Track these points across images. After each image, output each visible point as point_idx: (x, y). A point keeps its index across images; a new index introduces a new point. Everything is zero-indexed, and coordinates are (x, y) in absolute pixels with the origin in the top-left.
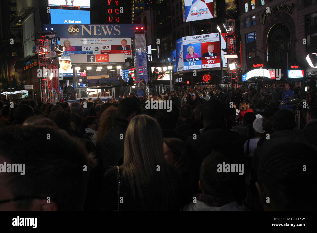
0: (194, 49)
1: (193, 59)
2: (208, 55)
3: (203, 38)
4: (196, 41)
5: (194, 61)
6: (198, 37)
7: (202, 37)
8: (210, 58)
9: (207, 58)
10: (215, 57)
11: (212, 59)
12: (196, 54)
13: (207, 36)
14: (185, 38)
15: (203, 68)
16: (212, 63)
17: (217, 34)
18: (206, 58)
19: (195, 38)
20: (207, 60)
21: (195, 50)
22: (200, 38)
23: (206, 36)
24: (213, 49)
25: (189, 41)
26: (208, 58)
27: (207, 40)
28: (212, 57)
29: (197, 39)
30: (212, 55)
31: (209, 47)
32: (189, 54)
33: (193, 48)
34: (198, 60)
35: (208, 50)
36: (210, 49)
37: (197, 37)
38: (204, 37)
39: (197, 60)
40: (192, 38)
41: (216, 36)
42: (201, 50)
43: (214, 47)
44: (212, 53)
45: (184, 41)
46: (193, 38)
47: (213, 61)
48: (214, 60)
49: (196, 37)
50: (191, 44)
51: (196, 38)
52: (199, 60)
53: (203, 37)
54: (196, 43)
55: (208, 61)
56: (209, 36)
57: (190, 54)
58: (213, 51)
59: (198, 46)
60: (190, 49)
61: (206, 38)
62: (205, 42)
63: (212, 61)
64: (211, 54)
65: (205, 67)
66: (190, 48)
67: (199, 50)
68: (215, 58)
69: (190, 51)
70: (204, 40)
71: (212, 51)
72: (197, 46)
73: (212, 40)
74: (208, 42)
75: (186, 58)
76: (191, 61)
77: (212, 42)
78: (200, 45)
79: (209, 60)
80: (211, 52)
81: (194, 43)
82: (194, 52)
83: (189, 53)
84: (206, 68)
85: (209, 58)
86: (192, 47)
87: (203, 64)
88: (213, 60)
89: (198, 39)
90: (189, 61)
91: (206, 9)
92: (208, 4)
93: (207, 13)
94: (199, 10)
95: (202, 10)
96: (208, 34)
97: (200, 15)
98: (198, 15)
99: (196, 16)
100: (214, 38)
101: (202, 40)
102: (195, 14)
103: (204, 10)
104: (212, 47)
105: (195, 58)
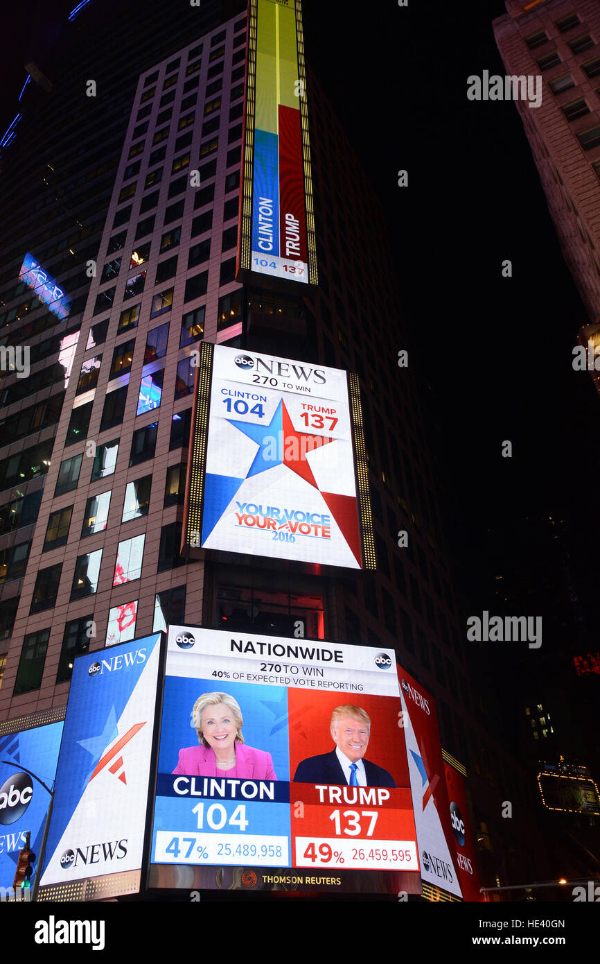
0: (240, 715)
1: (228, 787)
2: (335, 776)
3: (300, 660)
4: (256, 670)
5: (239, 797)
6: (272, 650)
7: (296, 655)
8: (351, 797)
9: (326, 793)
10: (380, 791)
11: (358, 807)
12: (253, 753)
13: (327, 656)
14: (189, 636)
15: (302, 862)
16: (363, 835)
17: (386, 657)
19: (253, 650)
20: (330, 806)
21: (248, 726)
22: (284, 659)
23: (321, 654)
24: (366, 738)
25: (214, 656)
26: (335, 793)
27: (328, 677)
28: (362, 791)
29: (266, 658)
30: (362, 778)
31: (341, 723)
32: (200, 741)
33: (234, 712)
34: (266, 798)
35: (335, 738)
36: (346, 738)
37: (265, 648)
38: (308, 654)
39: (257, 799)
40: (233, 642)
41: (380, 665)
42: (285, 731)
43: (369, 725)
44: (360, 764)
45: (180, 649)
46: (240, 649)
47: (370, 818)
48: (374, 815)
49: (262, 645)
50: (224, 679)
51: (257, 648)
52: (271, 795)
53: (304, 657)
54: (254, 682)
55: (336, 815)
56: (337, 656)
57: (207, 745)
58: (365, 749)
59: (269, 705)
60: (217, 713)
61: (321, 663)
62: (313, 683)
63: (365, 822)
64: (354, 767)
65: (313, 857)
66: (214, 703)
67: (276, 729)
68: (381, 798)
69: (210, 723)
70: (307, 671)
71: (360, 749)
72: (263, 702)
73: (355, 680)
74: (331, 689)
75: (175, 772)
76: (217, 796)
77: (354, 691)
78: (281, 698)
79: (344, 806)
80: (352, 754)
81: (244, 680)
82: (237, 738)
83: (201, 734)
84: (318, 864)
85: (342, 797)
86: (231, 701)
87: (298, 829)
88: (365, 813)
89: (273, 659)
90: (199, 793)
91: (323, 520)
92: (334, 501)
93: (324, 535)
94: (282, 513)
95: (300, 516)
96: (332, 647)
97: (291, 539)
98: (278, 531)
99: (268, 534)
100: (369, 673)
101: (294, 670)
102: (262, 523)
103: (308, 516)
104: (357, 723)
105: (243, 781)
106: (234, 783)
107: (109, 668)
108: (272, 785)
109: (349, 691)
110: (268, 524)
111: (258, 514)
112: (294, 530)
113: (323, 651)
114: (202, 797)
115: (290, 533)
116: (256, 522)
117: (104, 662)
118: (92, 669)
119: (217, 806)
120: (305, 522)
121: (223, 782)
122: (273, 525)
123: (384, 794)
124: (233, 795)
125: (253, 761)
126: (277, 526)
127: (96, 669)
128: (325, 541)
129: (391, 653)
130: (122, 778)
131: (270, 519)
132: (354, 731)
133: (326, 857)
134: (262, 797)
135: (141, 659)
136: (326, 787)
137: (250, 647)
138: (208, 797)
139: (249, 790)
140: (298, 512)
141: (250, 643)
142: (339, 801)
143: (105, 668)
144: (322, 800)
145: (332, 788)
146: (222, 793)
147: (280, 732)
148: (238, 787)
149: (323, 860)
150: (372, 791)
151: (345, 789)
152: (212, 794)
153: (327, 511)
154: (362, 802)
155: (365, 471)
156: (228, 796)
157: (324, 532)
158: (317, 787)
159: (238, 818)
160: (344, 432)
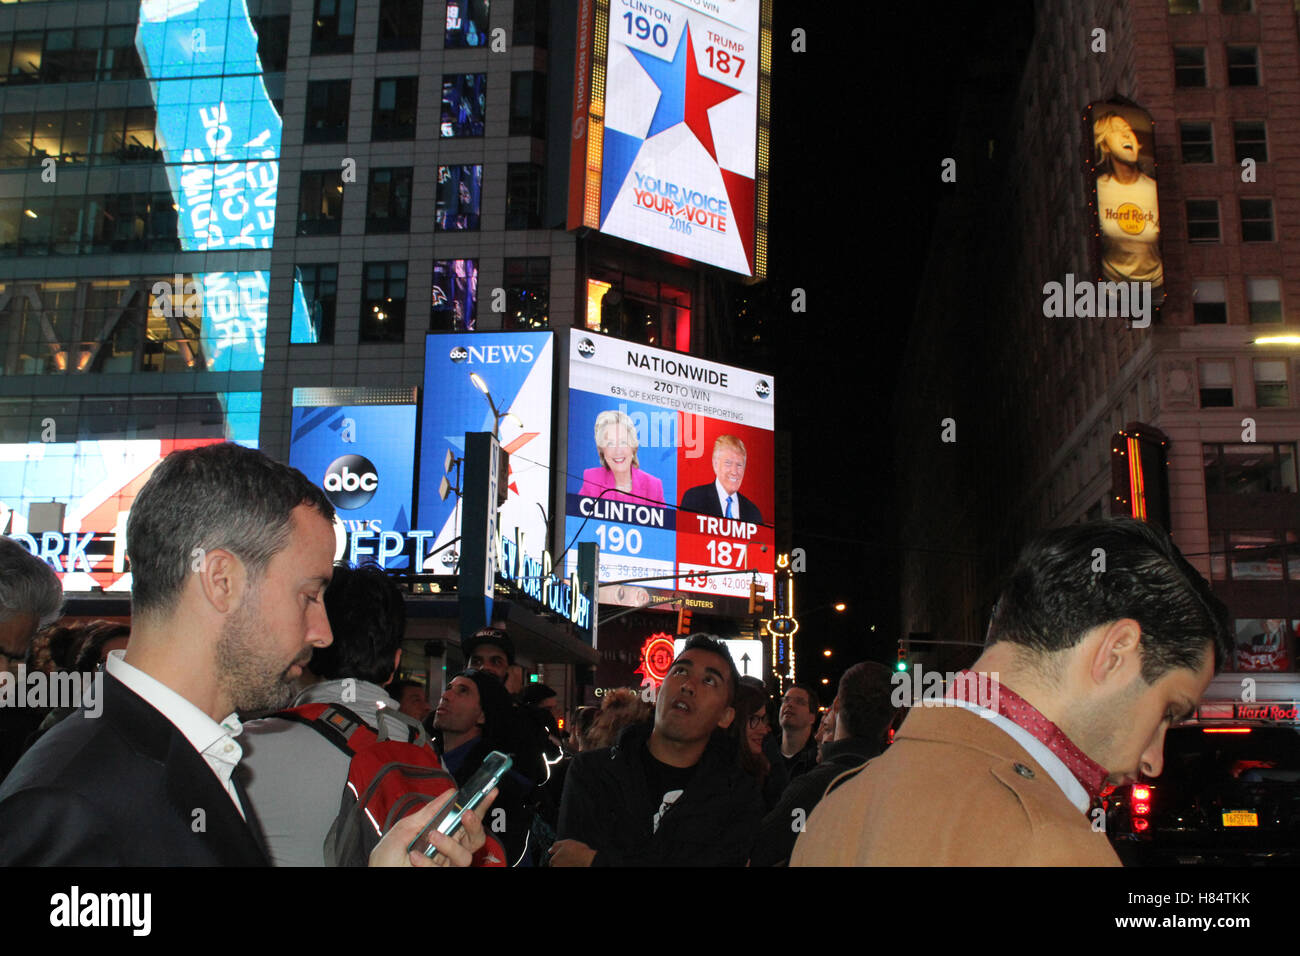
1: (626, 511)
2: (714, 509)
3: (689, 382)
4: (650, 388)
5: (635, 522)
6: (665, 366)
7: (686, 375)
8: (725, 529)
9: (706, 522)
10: (750, 525)
11: (731, 539)
12: (647, 479)
13: (714, 378)
14: (590, 343)
15: (683, 585)
16: (733, 567)
17: (765, 384)
18: (702, 518)
19: (647, 365)
20: (707, 536)
22: (675, 379)
23: (708, 376)
24: (741, 470)
25: (612, 370)
26: (713, 525)
27: (714, 402)
28: (735, 523)
29: (660, 376)
30: (735, 513)
31: (723, 453)
32: (601, 462)
34: (657, 525)
35: (716, 470)
36: (725, 470)
37: (659, 363)
38: (697, 374)
39: (649, 525)
40: (630, 354)
41: (760, 394)
42: (675, 459)
43: (745, 458)
44: (735, 497)
45: (582, 359)
46: (636, 363)
47: (739, 551)
48: (743, 548)
49: (656, 359)
50: (621, 395)
51: (651, 363)
52: (661, 523)
53: (693, 378)
54: (649, 402)
55: (711, 545)
56: (722, 379)
57: (607, 468)
58: (740, 482)
61: (708, 386)
62: (699, 407)
63: (735, 553)
64: (730, 500)
65: (693, 582)
67: (667, 455)
68: (749, 531)
70: (697, 393)
71: (736, 482)
73: (739, 408)
74: (716, 416)
76: (616, 519)
77: (736, 420)
79: (719, 538)
80: (728, 486)
81: (639, 399)
82: (633, 462)
83: (602, 455)
84: (696, 588)
85: (718, 529)
87: (681, 558)
88: (736, 546)
89: (665, 377)
90: (601, 516)
91: (720, 208)
92: (732, 180)
93: (720, 228)
94: (681, 192)
95: (698, 199)
96: (719, 368)
97: (687, 229)
98: (676, 218)
99: (664, 219)
100: (749, 401)
101: (684, 391)
102: (660, 206)
103: (706, 200)
104: (735, 455)
105: (638, 506)
106: (631, 507)
107: (482, 359)
108: (662, 512)
109: (730, 420)
110: (666, 208)
111: (657, 193)
112: (690, 218)
113: (711, 372)
114: (604, 519)
115: (687, 221)
116: (654, 202)
117: (472, 349)
118: (455, 354)
119: (616, 528)
120: (702, 208)
121: (621, 505)
122: (671, 208)
123: (752, 529)
124: (630, 520)
125: (645, 483)
126: (675, 210)
127: (462, 355)
128: (719, 235)
129: (770, 380)
130: (514, 488)
131: (668, 200)
132: (732, 463)
133: (702, 583)
134: (653, 523)
135: (527, 358)
136: (705, 518)
137: (645, 362)
138: (609, 520)
139: (643, 515)
140: (696, 194)
141: (645, 357)
142: (716, 533)
143: (474, 358)
144: (702, 530)
145: (711, 519)
146: (621, 518)
147: (670, 458)
148: (634, 512)
149: (700, 586)
150: (743, 524)
152: (612, 517)
153: (723, 195)
154: (734, 535)
155: (765, 136)
156: (625, 520)
157: (720, 223)
158: (699, 517)
159: (633, 541)
160: (748, 83)
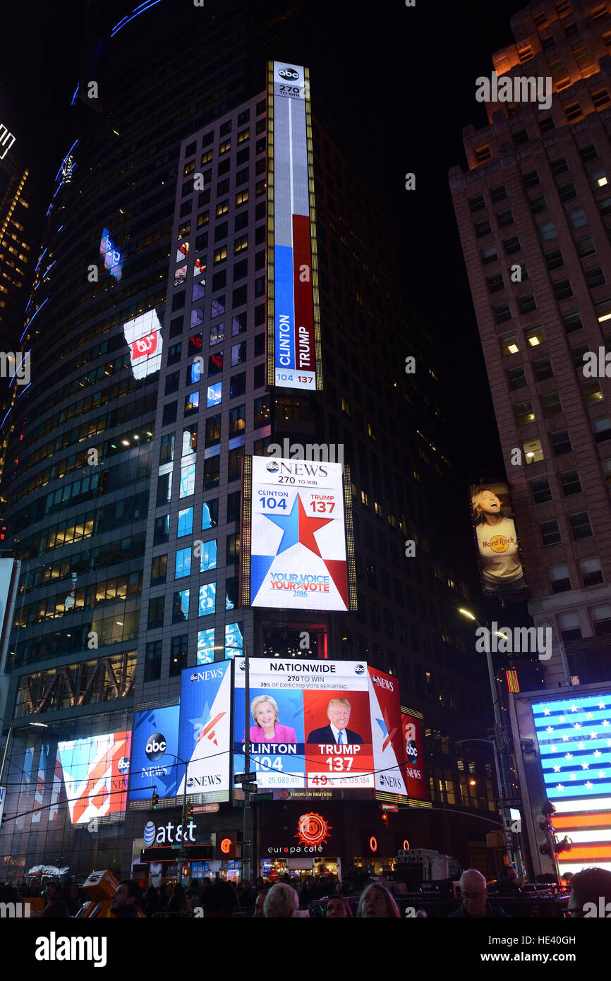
0: (277, 708)
1: (271, 748)
3: (310, 673)
4: (285, 680)
5: (278, 753)
6: (294, 668)
7: (308, 670)
8: (338, 750)
9: (325, 748)
10: (355, 746)
11: (342, 755)
12: (284, 729)
13: (326, 669)
15: (311, 785)
16: (344, 770)
17: (361, 667)
18: (322, 746)
19: (283, 669)
20: (327, 755)
21: (281, 715)
22: (302, 673)
23: (322, 668)
24: (348, 716)
25: (262, 674)
26: (330, 748)
27: (326, 682)
28: (345, 746)
29: (291, 673)
30: (344, 739)
31: (334, 709)
32: (256, 723)
33: (273, 706)
34: (292, 753)
35: (330, 718)
36: (336, 718)
37: (290, 667)
38: (315, 669)
39: (287, 753)
40: (272, 665)
41: (357, 672)
42: (302, 715)
43: (350, 709)
44: (344, 732)
45: (242, 671)
46: (276, 669)
47: (348, 761)
48: (351, 759)
49: (288, 665)
50: (267, 687)
51: (285, 667)
52: (295, 751)
53: (313, 671)
54: (284, 688)
55: (330, 760)
56: (332, 669)
57: (259, 726)
58: (347, 723)
59: (293, 701)
60: (264, 707)
61: (323, 674)
62: (318, 686)
63: (346, 763)
64: (341, 734)
65: (317, 783)
66: (262, 702)
67: (297, 714)
68: (355, 750)
69: (260, 713)
70: (314, 679)
71: (344, 723)
72: (290, 700)
73: (342, 682)
74: (328, 689)
75: (243, 741)
76: (266, 753)
77: (342, 689)
78: (299, 697)
79: (334, 755)
80: (340, 726)
81: (278, 687)
82: (275, 721)
83: (256, 720)
84: (320, 786)
85: (333, 751)
86: (272, 700)
87: (308, 769)
88: (346, 759)
89: (295, 673)
90: (256, 752)
91: (325, 579)
92: (332, 566)
93: (325, 590)
94: (299, 577)
95: (310, 579)
96: (329, 663)
97: (304, 594)
98: (297, 590)
99: (291, 593)
100: (351, 677)
101: (307, 679)
102: (286, 586)
103: (315, 578)
104: (343, 708)
105: (279, 744)
106: (274, 746)
107: (203, 678)
108: (295, 746)
109: (338, 689)
110: (291, 586)
111: (284, 580)
112: (306, 589)
113: (324, 666)
114: (258, 754)
115: (304, 591)
116: (283, 585)
117: (199, 674)
118: (193, 678)
119: (266, 758)
120: (313, 582)
121: (269, 745)
122: (293, 586)
123: (357, 748)
124: (274, 752)
125: (284, 732)
126: (296, 587)
127: (195, 678)
128: (326, 594)
129: (364, 664)
130: (215, 742)
131: (291, 583)
132: (341, 713)
133: (324, 782)
134: (289, 752)
135: (220, 675)
136: (324, 746)
137: (281, 667)
138: (261, 753)
139: (283, 749)
140: (309, 576)
141: (281, 664)
142: (332, 753)
143: (200, 678)
144: (322, 752)
145: (328, 746)
146: (268, 751)
147: (300, 716)
148: (277, 748)
149: (322, 784)
150: (350, 746)
151: (335, 746)
152: (263, 752)
153: (326, 572)
154: (344, 753)
155: (351, 537)
156: (271, 753)
157: (325, 588)
158: (320, 746)
159: (277, 764)
160: (339, 514)
